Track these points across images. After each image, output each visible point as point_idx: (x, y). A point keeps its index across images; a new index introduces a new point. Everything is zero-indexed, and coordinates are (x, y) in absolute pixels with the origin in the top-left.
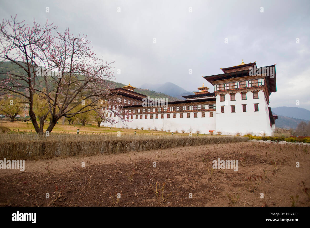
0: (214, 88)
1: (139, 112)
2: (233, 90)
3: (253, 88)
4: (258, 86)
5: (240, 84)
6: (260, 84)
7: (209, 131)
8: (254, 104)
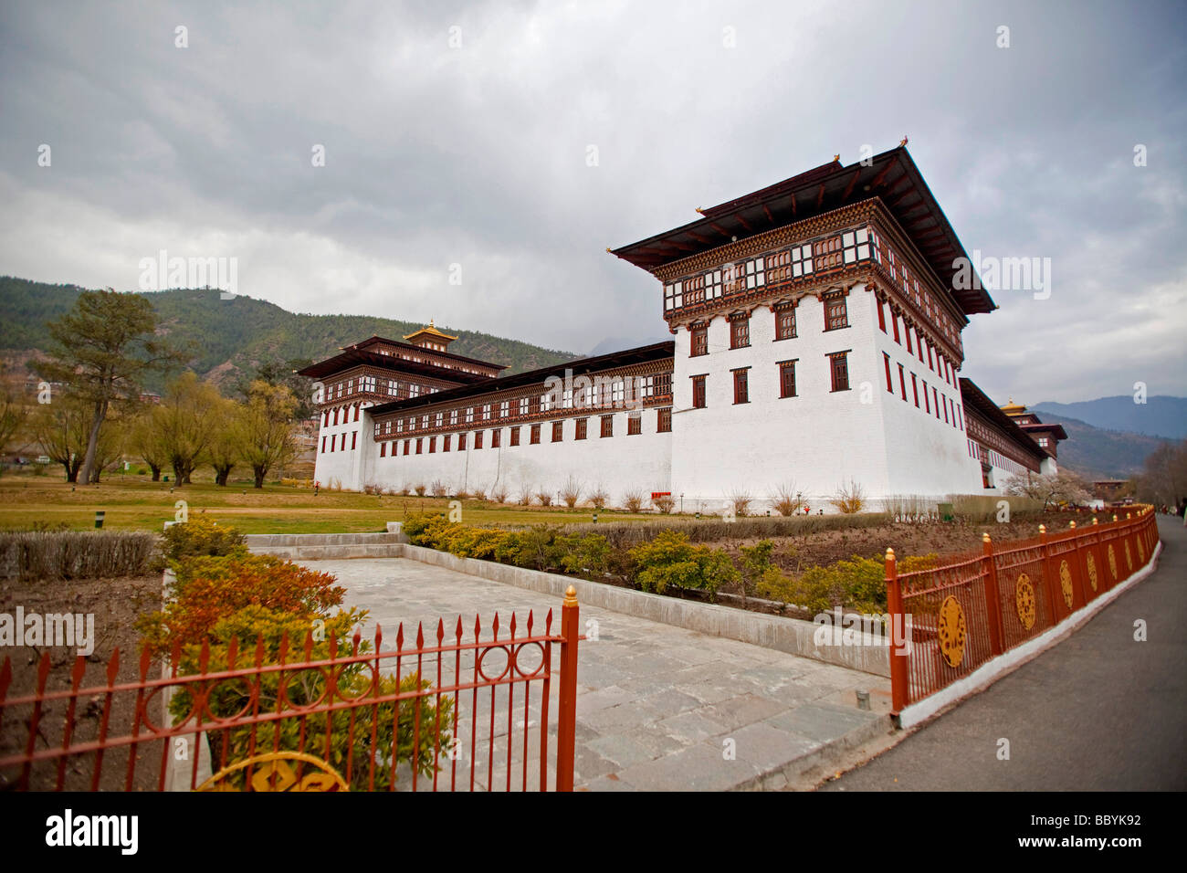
0: (666, 298)
2: (739, 299)
3: (822, 278)
4: (841, 266)
5: (765, 268)
6: (850, 257)
7: (653, 494)
8: (828, 357)
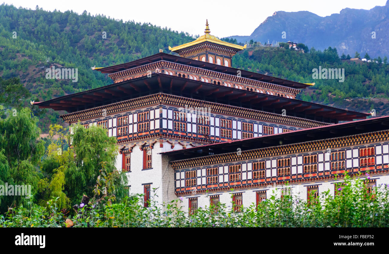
1: (247, 176)
